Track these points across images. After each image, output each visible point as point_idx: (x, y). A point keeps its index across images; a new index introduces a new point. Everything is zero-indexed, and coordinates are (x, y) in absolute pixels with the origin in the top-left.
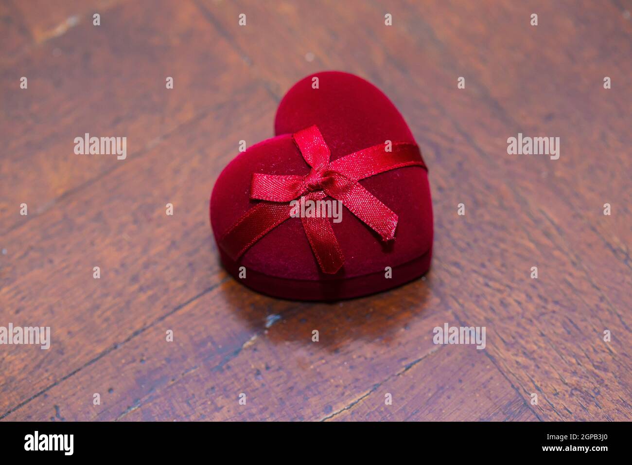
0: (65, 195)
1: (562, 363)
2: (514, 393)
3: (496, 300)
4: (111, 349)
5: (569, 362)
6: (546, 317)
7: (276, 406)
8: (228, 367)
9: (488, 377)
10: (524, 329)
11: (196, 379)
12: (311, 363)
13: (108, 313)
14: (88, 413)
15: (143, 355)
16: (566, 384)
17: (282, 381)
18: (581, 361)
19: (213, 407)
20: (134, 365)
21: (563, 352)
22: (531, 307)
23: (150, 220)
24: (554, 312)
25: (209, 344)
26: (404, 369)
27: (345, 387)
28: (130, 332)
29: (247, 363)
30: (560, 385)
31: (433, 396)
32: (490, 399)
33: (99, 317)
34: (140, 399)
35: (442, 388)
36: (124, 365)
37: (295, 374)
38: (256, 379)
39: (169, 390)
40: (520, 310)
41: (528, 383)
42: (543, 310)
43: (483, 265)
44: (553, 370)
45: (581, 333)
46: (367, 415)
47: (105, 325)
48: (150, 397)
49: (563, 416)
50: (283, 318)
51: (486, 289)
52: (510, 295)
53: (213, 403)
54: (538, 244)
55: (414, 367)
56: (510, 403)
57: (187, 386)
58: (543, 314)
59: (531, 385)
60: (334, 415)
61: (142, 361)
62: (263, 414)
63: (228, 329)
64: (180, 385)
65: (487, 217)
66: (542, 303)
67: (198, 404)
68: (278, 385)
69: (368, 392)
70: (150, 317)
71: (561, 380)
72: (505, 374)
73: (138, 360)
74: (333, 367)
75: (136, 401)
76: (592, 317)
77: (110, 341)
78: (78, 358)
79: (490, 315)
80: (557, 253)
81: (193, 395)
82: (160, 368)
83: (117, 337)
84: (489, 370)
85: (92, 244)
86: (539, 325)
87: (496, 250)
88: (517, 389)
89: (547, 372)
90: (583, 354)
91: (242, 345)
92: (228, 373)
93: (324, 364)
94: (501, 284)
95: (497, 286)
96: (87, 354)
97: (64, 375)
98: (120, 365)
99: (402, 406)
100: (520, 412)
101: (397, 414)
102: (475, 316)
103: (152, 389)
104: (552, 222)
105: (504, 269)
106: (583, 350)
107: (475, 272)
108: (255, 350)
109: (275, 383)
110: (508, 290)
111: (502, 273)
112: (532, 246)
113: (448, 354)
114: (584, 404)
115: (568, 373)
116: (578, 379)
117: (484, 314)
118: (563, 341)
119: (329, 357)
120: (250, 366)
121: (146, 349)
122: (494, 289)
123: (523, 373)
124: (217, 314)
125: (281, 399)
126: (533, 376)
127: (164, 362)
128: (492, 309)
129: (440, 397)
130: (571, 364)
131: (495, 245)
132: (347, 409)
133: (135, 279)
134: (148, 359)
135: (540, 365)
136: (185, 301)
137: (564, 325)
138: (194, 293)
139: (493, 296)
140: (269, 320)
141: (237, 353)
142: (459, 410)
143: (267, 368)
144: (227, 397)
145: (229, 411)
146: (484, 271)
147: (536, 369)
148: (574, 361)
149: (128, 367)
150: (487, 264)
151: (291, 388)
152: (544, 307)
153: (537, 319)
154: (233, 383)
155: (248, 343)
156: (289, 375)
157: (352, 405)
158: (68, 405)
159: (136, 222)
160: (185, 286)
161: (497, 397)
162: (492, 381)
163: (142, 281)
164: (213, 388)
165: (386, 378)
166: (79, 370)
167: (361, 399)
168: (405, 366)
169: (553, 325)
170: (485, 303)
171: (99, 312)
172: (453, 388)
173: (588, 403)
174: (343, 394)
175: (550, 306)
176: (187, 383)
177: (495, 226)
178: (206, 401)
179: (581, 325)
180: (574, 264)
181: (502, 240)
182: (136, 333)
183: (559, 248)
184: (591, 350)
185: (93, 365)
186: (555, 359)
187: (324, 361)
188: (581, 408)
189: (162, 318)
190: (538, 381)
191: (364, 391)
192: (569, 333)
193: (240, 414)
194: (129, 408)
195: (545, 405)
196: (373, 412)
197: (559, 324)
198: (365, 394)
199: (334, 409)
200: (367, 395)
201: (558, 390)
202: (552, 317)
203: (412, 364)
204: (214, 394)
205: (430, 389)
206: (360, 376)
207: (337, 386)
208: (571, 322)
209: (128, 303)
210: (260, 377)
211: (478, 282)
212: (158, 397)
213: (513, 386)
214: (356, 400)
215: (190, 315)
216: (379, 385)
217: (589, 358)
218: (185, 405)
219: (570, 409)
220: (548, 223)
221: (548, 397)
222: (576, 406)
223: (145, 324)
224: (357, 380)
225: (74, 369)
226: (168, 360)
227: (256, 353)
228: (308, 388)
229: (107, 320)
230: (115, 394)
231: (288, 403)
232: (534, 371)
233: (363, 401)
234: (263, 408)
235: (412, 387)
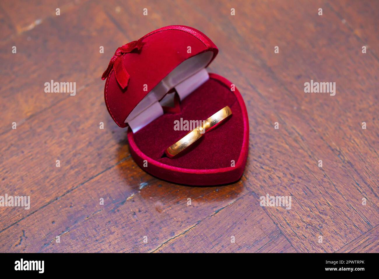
0: (31, 116)
1: (302, 210)
2: (275, 226)
3: (266, 176)
4: (54, 200)
5: (306, 210)
6: (294, 186)
7: (144, 232)
8: (118, 211)
9: (261, 217)
10: (282, 191)
11: (100, 216)
12: (164, 209)
13: (53, 181)
14: (41, 234)
15: (71, 203)
16: (304, 222)
17: (147, 218)
18: (313, 210)
19: (109, 232)
20: (67, 209)
21: (303, 204)
22: (286, 180)
23: (77, 130)
24: (298, 183)
25: (108, 198)
26: (215, 212)
27: (182, 222)
28: (65, 191)
29: (128, 208)
30: (300, 223)
31: (230, 227)
32: (262, 230)
33: (48, 182)
34: (69, 227)
35: (235, 223)
36: (61, 209)
37: (155, 215)
38: (133, 217)
39: (85, 222)
40: (280, 182)
41: (283, 221)
42: (293, 182)
43: (260, 157)
44: (297, 215)
45: (313, 194)
46: (193, 238)
47: (51, 187)
48: (75, 226)
49: (302, 239)
50: (149, 185)
51: (261, 170)
52: (274, 174)
53: (109, 230)
54: (290, 146)
55: (220, 211)
56: (273, 232)
57: (95, 220)
58: (292, 184)
59: (284, 222)
60: (175, 237)
61: (71, 206)
62: (137, 236)
63: (119, 190)
64: (91, 220)
65: (263, 131)
66: (292, 178)
67: (101, 230)
68: (145, 221)
69: (194, 225)
70: (76, 183)
71: (301, 220)
72: (270, 216)
73: (69, 207)
74: (176, 211)
75: (67, 228)
76: (319, 186)
77: (54, 196)
78: (36, 204)
79: (263, 184)
80: (300, 151)
81: (98, 225)
82: (80, 210)
83: (57, 193)
84: (262, 214)
85: (45, 143)
86: (289, 190)
87: (268, 149)
88: (277, 224)
89: (293, 215)
90: (314, 206)
91: (126, 199)
92: (118, 214)
93: (171, 209)
94: (270, 167)
95: (268, 168)
96: (41, 203)
97: (28, 214)
98: (59, 209)
99: (213, 233)
100: (278, 237)
101: (210, 237)
102: (254, 185)
103: (75, 222)
104: (299, 134)
105: (271, 159)
106: (314, 204)
107: (256, 160)
108: (133, 201)
109: (143, 220)
110: (273, 170)
111: (270, 161)
112: (287, 147)
113: (239, 205)
114: (313, 233)
115: (305, 216)
116: (310, 219)
117: (260, 184)
118: (303, 199)
119: (174, 206)
120: (130, 210)
121: (73, 200)
122: (265, 170)
123: (280, 215)
124: (113, 181)
125: (146, 228)
126: (286, 218)
127: (83, 207)
128: (264, 181)
129: (234, 228)
130: (307, 211)
131: (267, 146)
132: (183, 234)
133: (68, 162)
134: (74, 205)
135: (289, 212)
136: (95, 175)
137: (304, 190)
138: (101, 170)
139: (265, 174)
140: (141, 185)
141: (123, 203)
142: (245, 235)
143: (140, 211)
144: (117, 227)
145: (118, 234)
146: (260, 160)
147: (288, 214)
148: (308, 209)
149: (63, 210)
150: (262, 156)
151: (152, 222)
152: (293, 180)
153: (289, 186)
154: (120, 219)
155: (130, 198)
156: (152, 215)
157: (186, 232)
158: (30, 230)
159: (69, 131)
160: (96, 166)
161: (265, 229)
162: (263, 220)
163: (72, 164)
164: (109, 222)
165: (205, 217)
166: (36, 211)
167: (191, 229)
168: (215, 211)
169: (297, 190)
170: (261, 177)
171: (48, 180)
172: (241, 224)
173: (316, 233)
174: (181, 226)
175: (296, 180)
176: (95, 219)
177: (267, 135)
178: (105, 229)
179: (313, 190)
180: (310, 156)
181: (271, 143)
182: (68, 192)
183: (302, 148)
184: (318, 203)
185: (44, 208)
186: (298, 208)
187: (171, 208)
188: (312, 235)
189: (82, 184)
190: (288, 220)
191: (192, 224)
192: (306, 194)
193: (124, 236)
194: (63, 232)
195: (292, 233)
196: (197, 236)
197: (301, 189)
198: (193, 226)
199: (175, 234)
200: (194, 226)
201: (299, 225)
202: (297, 186)
203: (219, 210)
204: (110, 225)
205: (228, 224)
206: (190, 216)
207: (177, 222)
208: (308, 188)
209: (64, 175)
210: (135, 216)
211: (257, 166)
212: (79, 226)
213: (274, 223)
214: (188, 229)
215: (98, 182)
216: (200, 221)
217: (317, 208)
218: (94, 231)
219: (306, 236)
220: (297, 135)
221: (294, 229)
222: (309, 234)
223: (73, 187)
224: (189, 218)
225: (34, 211)
226: (85, 206)
227: (134, 203)
228: (162, 222)
229: (52, 184)
230: (55, 224)
231: (150, 231)
232: (286, 215)
233: (192, 230)
234: (137, 233)
235: (219, 223)
